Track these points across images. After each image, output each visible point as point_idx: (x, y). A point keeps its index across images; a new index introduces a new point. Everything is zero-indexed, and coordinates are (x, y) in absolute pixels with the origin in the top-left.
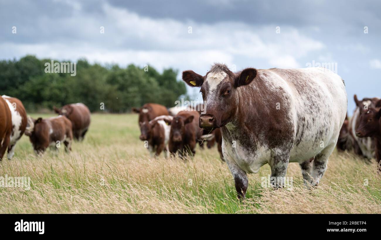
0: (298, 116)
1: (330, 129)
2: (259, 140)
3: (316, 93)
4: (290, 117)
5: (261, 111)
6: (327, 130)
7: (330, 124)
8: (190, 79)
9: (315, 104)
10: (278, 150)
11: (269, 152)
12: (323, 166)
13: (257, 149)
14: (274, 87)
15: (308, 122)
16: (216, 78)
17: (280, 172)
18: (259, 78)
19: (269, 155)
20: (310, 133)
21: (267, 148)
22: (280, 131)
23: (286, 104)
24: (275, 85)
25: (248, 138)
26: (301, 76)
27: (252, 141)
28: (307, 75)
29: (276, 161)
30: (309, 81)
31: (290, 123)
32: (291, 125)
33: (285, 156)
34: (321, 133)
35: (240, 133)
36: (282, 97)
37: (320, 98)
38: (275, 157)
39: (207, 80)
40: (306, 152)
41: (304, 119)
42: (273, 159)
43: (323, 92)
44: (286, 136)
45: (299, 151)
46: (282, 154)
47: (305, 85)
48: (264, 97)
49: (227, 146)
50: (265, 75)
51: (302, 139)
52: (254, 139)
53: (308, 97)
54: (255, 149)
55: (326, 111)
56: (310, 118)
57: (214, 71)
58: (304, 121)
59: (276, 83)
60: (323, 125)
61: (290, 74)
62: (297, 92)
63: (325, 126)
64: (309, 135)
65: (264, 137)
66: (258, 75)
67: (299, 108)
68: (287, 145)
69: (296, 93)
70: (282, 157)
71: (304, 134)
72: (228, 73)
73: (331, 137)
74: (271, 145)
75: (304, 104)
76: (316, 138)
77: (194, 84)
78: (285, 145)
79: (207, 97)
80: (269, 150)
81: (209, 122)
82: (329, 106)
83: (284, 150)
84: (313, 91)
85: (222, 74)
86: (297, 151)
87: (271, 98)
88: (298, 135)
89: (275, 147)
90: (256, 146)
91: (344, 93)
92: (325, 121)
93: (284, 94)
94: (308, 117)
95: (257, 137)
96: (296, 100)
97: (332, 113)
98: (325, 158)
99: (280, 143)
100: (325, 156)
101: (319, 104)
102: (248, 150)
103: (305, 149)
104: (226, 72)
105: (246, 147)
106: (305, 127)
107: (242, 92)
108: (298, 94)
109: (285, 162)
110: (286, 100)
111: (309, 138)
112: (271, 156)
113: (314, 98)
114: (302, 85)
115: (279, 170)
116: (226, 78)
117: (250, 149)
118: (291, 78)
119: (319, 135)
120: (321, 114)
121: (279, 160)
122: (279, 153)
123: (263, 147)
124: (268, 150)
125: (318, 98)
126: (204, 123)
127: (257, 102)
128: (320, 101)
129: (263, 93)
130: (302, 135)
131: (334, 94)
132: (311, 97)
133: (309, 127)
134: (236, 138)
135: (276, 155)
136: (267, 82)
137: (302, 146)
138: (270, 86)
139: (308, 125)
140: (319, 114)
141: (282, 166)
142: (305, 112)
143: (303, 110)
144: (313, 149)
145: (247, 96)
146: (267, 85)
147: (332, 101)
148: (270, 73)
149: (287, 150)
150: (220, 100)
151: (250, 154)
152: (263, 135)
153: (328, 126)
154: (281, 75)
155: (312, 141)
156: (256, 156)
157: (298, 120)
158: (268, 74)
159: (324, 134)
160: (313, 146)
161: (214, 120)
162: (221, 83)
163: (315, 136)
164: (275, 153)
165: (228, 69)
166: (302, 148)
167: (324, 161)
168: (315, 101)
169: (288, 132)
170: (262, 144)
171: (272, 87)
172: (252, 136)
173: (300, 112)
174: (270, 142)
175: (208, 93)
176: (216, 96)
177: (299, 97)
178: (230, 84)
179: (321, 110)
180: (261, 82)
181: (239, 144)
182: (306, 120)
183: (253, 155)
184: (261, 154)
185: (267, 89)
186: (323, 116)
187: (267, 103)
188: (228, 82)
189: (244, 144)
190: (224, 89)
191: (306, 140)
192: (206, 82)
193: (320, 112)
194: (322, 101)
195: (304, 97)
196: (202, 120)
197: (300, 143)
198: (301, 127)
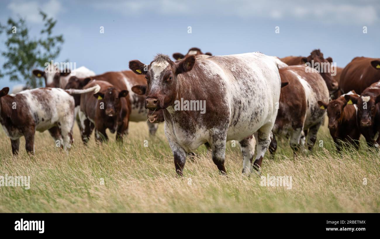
0: (234, 99)
1: (265, 110)
2: (198, 123)
3: (251, 78)
4: (226, 101)
5: (200, 97)
6: (261, 111)
7: (264, 105)
8: (136, 68)
9: (251, 88)
10: (215, 130)
11: (207, 132)
12: (266, 142)
13: (195, 131)
14: (211, 75)
15: (244, 105)
16: (160, 66)
17: (219, 149)
18: (197, 67)
19: (208, 135)
20: (246, 114)
21: (205, 129)
22: (217, 114)
23: (222, 89)
24: (212, 72)
25: (187, 122)
26: (238, 62)
27: (191, 125)
28: (243, 62)
29: (215, 139)
30: (245, 67)
31: (226, 106)
32: (227, 108)
33: (222, 134)
34: (256, 114)
35: (179, 117)
36: (219, 83)
37: (255, 83)
38: (213, 136)
39: (151, 68)
40: (243, 131)
41: (240, 103)
42: (212, 138)
43: (257, 77)
44: (223, 117)
45: (237, 131)
46: (219, 133)
47: (241, 71)
48: (202, 84)
49: (169, 127)
50: (204, 64)
51: (239, 120)
52: (192, 123)
53: (244, 82)
54: (194, 131)
55: (260, 94)
56: (246, 101)
57: (157, 61)
58: (241, 104)
59: (214, 71)
60: (258, 106)
61: (227, 61)
62: (234, 78)
63: (259, 107)
64: (245, 116)
65: (202, 119)
66: (197, 65)
67: (235, 93)
68: (224, 125)
69: (232, 79)
70: (220, 136)
71: (240, 116)
72: (170, 62)
73: (266, 117)
74: (209, 126)
75: (241, 89)
76: (252, 119)
77: (140, 72)
78: (222, 125)
79: (152, 82)
80: (208, 130)
81: (154, 103)
82: (262, 89)
83: (221, 129)
84: (249, 76)
85: (165, 63)
86: (235, 130)
87: (209, 84)
88: (235, 117)
89: (213, 127)
90: (194, 129)
91: (277, 76)
92: (259, 103)
93: (221, 81)
94: (243, 100)
95: (196, 121)
96: (233, 86)
97: (265, 95)
98: (266, 135)
99: (217, 124)
100: (266, 134)
101: (254, 88)
102: (187, 132)
103: (242, 128)
104: (168, 61)
105: (185, 129)
106: (241, 109)
107: (182, 81)
108: (235, 80)
109: (222, 140)
110: (222, 86)
111: (245, 119)
112: (210, 135)
113: (249, 83)
114: (238, 72)
115: (218, 147)
116: (168, 67)
117: (189, 131)
118: (228, 65)
119: (254, 116)
120: (256, 97)
121: (217, 138)
122: (217, 132)
123: (201, 129)
124: (206, 130)
125: (253, 82)
126: (150, 104)
127: (196, 89)
128: (255, 85)
129: (202, 80)
130: (239, 116)
131: (268, 78)
132: (247, 82)
133: (245, 109)
134: (176, 121)
135: (214, 134)
136: (206, 71)
137: (239, 126)
138: (208, 73)
139: (244, 107)
140: (254, 97)
141: (220, 143)
142: (241, 96)
143: (239, 94)
144: (249, 128)
145: (187, 85)
146: (205, 72)
147: (266, 85)
148: (208, 62)
149: (224, 129)
150: (163, 85)
151: (189, 135)
152: (201, 118)
153: (262, 107)
154: (219, 63)
155: (248, 121)
156: (194, 138)
157: (234, 104)
158: (206, 63)
159: (258, 115)
160: (249, 126)
161: (158, 102)
162: (164, 71)
163: (251, 117)
164: (213, 132)
165: (170, 59)
166: (239, 127)
167: (265, 138)
168: (251, 85)
169: (225, 114)
170: (200, 127)
171: (210, 75)
172: (191, 120)
173: (236, 97)
174: (208, 124)
175: (153, 79)
176: (160, 81)
177: (236, 82)
178: (171, 72)
179: (256, 94)
180: (200, 71)
181: (179, 126)
182: (242, 102)
183: (191, 137)
184: (200, 135)
185: (205, 77)
186: (258, 98)
187: (205, 89)
188: (170, 70)
189: (184, 127)
190: (167, 76)
191: (243, 121)
192: (150, 69)
193: (255, 95)
194: (256, 85)
195: (240, 82)
196: (147, 101)
197: (238, 123)
198: (238, 110)
